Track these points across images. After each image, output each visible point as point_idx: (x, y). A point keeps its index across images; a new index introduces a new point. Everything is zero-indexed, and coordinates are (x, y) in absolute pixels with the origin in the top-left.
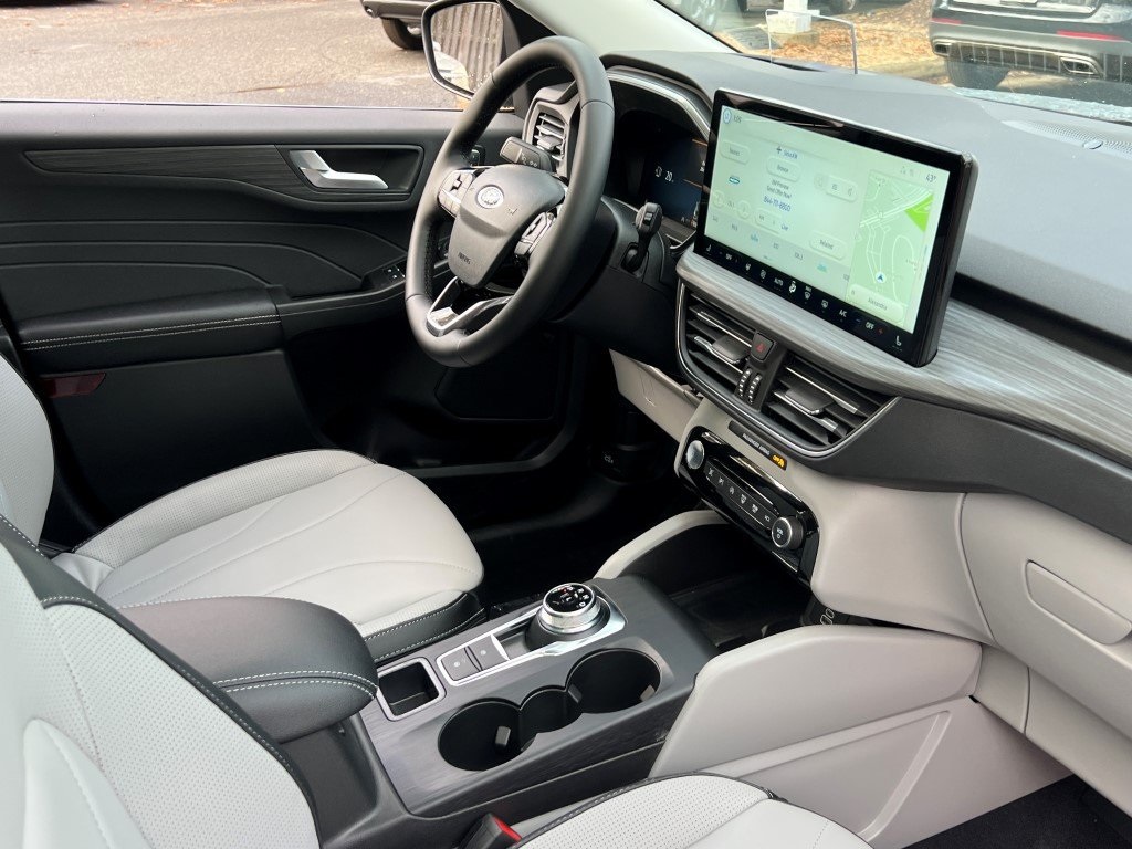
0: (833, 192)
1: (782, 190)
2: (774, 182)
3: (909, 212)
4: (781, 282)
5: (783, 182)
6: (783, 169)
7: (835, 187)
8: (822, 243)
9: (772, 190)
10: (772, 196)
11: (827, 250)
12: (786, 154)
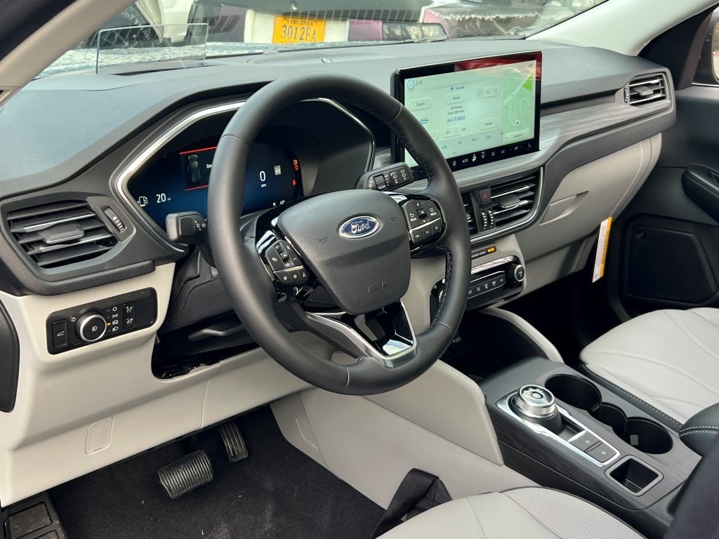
0: (488, 95)
1: (458, 110)
2: (452, 108)
3: (524, 86)
4: (466, 160)
5: (457, 105)
6: (457, 98)
7: (488, 92)
8: (486, 124)
9: (452, 113)
10: (452, 117)
11: (490, 126)
12: (457, 89)
